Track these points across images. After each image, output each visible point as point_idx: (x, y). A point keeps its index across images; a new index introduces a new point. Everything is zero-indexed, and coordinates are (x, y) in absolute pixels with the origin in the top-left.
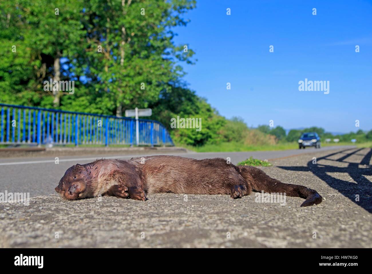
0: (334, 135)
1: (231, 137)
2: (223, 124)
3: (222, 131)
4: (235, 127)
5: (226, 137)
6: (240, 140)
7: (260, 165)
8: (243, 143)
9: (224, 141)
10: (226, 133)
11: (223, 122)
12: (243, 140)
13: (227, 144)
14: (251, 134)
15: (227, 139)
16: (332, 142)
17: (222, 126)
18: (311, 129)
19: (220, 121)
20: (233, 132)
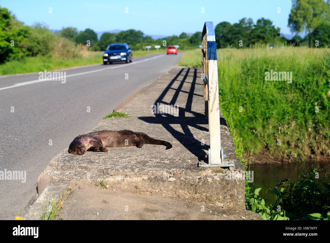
0: (155, 38)
1: (35, 50)
2: (27, 35)
3: (26, 42)
4: (40, 37)
5: (29, 50)
6: (47, 53)
7: (122, 116)
8: (51, 56)
9: (28, 55)
10: (30, 44)
11: (26, 32)
12: (51, 53)
13: (31, 59)
14: (60, 45)
15: (32, 53)
16: (153, 49)
17: (25, 37)
18: (127, 31)
19: (22, 31)
20: (38, 43)
